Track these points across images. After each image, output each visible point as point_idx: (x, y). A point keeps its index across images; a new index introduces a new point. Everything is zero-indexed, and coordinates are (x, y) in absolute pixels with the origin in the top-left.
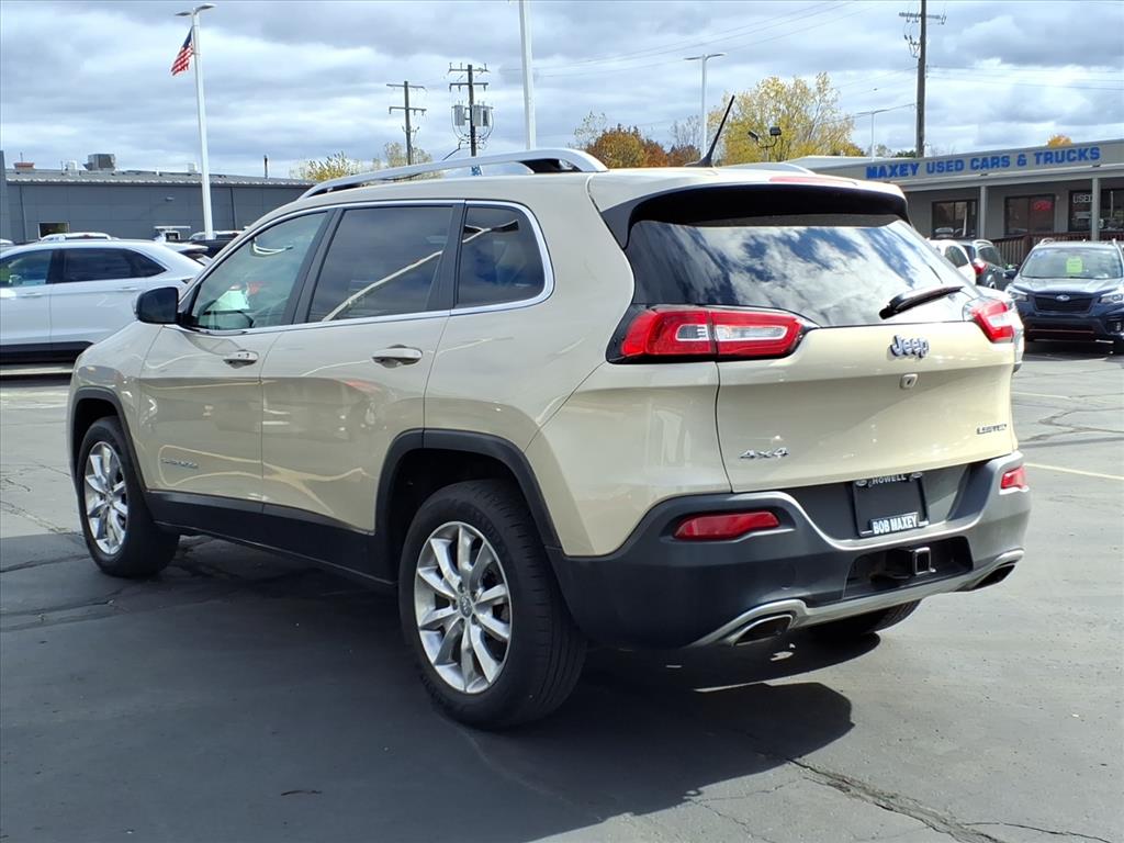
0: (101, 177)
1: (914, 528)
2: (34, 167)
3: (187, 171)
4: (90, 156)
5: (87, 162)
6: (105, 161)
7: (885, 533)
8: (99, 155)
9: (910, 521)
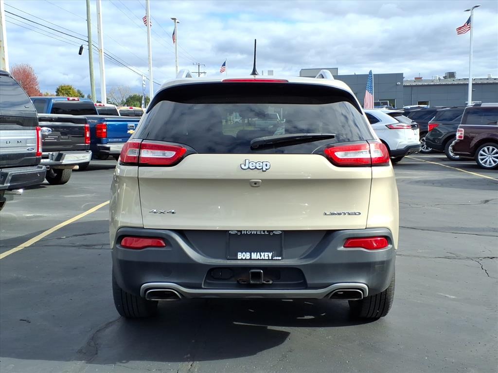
0: (450, 81)
1: (269, 259)
2: (422, 79)
3: (487, 78)
4: (446, 73)
5: (444, 76)
6: (452, 75)
7: (246, 259)
8: (450, 73)
9: (266, 255)
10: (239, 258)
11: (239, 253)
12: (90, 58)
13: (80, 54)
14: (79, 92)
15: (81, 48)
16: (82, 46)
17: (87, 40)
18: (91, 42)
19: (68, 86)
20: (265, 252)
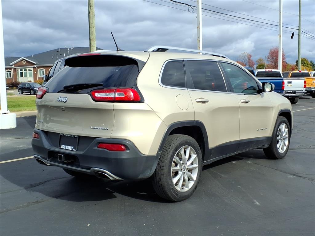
1: (71, 150)
9: (71, 148)
10: (62, 148)
11: (62, 145)
12: (299, 40)
13: (292, 38)
14: (311, 62)
15: (293, 34)
16: (294, 33)
17: (298, 29)
18: (300, 30)
19: (304, 59)
20: (70, 146)
